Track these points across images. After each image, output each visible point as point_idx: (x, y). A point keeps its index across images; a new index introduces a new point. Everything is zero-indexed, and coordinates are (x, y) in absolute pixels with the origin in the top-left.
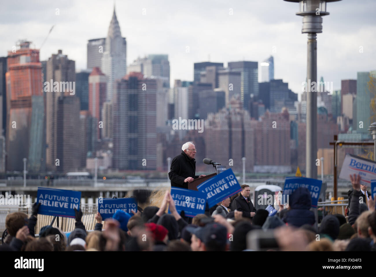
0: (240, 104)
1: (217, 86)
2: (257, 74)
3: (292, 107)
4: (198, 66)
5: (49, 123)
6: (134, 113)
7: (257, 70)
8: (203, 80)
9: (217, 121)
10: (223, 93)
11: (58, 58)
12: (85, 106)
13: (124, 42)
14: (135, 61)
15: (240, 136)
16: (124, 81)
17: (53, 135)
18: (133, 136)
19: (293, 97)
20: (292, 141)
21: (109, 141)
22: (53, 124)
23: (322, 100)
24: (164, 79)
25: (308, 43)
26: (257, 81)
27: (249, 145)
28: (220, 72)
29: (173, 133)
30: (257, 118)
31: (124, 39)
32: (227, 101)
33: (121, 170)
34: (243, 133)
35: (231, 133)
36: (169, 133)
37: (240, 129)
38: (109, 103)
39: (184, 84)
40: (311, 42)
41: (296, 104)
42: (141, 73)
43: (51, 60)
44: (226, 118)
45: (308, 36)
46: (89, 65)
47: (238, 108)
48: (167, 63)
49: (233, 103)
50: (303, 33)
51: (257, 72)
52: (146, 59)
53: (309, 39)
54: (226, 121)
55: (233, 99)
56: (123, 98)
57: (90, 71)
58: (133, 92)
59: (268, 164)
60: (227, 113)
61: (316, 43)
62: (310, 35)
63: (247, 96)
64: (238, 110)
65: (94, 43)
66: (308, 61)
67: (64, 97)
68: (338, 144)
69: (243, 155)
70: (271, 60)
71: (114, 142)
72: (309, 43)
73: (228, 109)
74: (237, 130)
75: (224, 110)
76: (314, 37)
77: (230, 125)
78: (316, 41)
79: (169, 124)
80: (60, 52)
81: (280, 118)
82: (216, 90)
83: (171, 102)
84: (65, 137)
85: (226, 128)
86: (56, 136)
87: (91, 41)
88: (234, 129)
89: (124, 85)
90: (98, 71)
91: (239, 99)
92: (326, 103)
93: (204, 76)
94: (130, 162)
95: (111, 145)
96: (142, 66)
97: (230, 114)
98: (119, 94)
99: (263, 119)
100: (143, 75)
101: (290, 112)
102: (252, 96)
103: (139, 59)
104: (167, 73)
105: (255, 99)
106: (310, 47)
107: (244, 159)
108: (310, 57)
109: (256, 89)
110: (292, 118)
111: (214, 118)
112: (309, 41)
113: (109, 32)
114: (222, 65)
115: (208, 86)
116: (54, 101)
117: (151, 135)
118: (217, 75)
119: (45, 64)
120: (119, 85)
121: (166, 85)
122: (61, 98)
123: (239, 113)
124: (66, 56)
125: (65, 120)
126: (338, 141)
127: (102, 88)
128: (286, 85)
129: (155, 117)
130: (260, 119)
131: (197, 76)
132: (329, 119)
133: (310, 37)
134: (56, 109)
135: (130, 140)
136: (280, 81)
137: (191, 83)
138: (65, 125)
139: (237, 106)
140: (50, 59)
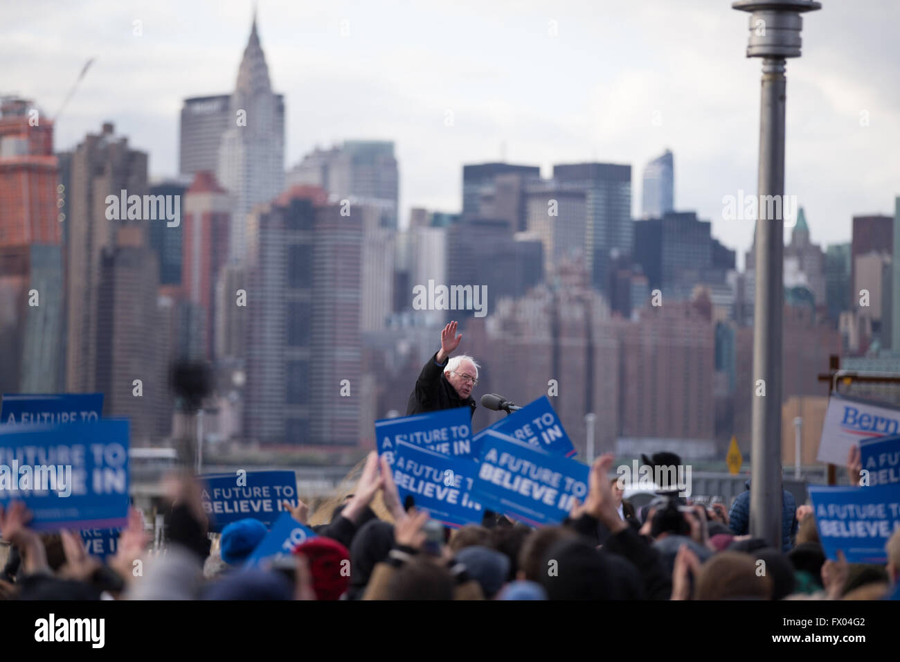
0: (584, 274)
1: (523, 227)
2: (629, 196)
3: (721, 283)
4: (474, 174)
5: (75, 318)
6: (302, 295)
7: (630, 186)
8: (487, 211)
9: (521, 318)
10: (538, 246)
11: (101, 146)
12: (171, 274)
13: (279, 105)
14: (307, 158)
15: (580, 361)
16: (277, 209)
17: (85, 350)
18: (298, 354)
19: (724, 257)
20: (721, 377)
21: (234, 367)
22: (87, 320)
23: (801, 268)
24: (380, 204)
25: (763, 82)
26: (629, 216)
27: (606, 383)
28: (532, 188)
29: (403, 348)
30: (627, 313)
31: (280, 97)
32: (549, 266)
33: (265, 443)
34: (590, 351)
35: (556, 351)
36: (394, 347)
37: (580, 342)
38: (238, 268)
39: (437, 220)
40: (770, 80)
41: (731, 278)
42: (323, 189)
43: (84, 152)
44: (546, 310)
45: (764, 64)
46: (184, 166)
47: (577, 285)
48: (392, 164)
49: (563, 272)
50: (749, 56)
51: (630, 191)
52: (335, 151)
53: (766, 73)
54: (545, 319)
55: (565, 262)
56: (274, 254)
57: (188, 180)
58: (299, 238)
59: (654, 435)
60: (548, 298)
61: (784, 82)
62: (770, 61)
63: (600, 255)
64: (575, 291)
65: (198, 108)
66: (762, 130)
67: (118, 250)
68: (840, 379)
69: (589, 408)
70: (667, 160)
71: (248, 370)
72: (767, 85)
73: (551, 288)
74: (573, 343)
75: (540, 289)
76: (780, 68)
77: (556, 329)
78: (785, 78)
79: (394, 324)
80: (108, 128)
81: (687, 313)
82: (522, 237)
83: (402, 266)
84: (117, 355)
85: (544, 337)
86: (93, 350)
87: (190, 102)
88: (566, 341)
89: (276, 221)
90: (208, 181)
91: (580, 261)
92: (809, 277)
93: (488, 199)
94: (291, 423)
95: (239, 378)
96: (325, 169)
97: (556, 300)
98: (263, 245)
99: (643, 315)
100: (327, 195)
101: (716, 298)
102: (615, 253)
103: (318, 153)
104: (391, 190)
105: (623, 263)
106: (767, 95)
107: (591, 418)
108: (767, 121)
109: (627, 236)
110: (721, 314)
111: (514, 310)
112: (766, 77)
113: (240, 79)
114: (535, 170)
115: (500, 225)
116: (89, 258)
117: (344, 354)
118: (524, 197)
119: (67, 159)
120: (264, 221)
121: (388, 221)
122: (110, 252)
123: (580, 300)
124: (125, 141)
125: (118, 311)
126: (841, 372)
127: (218, 226)
128: (707, 226)
129: (356, 307)
130: (636, 316)
131: (469, 200)
132: (818, 317)
133: (768, 68)
134: (96, 279)
135: (291, 366)
136: (690, 217)
137: (455, 218)
138: (119, 324)
139: (575, 279)
140: (80, 146)
